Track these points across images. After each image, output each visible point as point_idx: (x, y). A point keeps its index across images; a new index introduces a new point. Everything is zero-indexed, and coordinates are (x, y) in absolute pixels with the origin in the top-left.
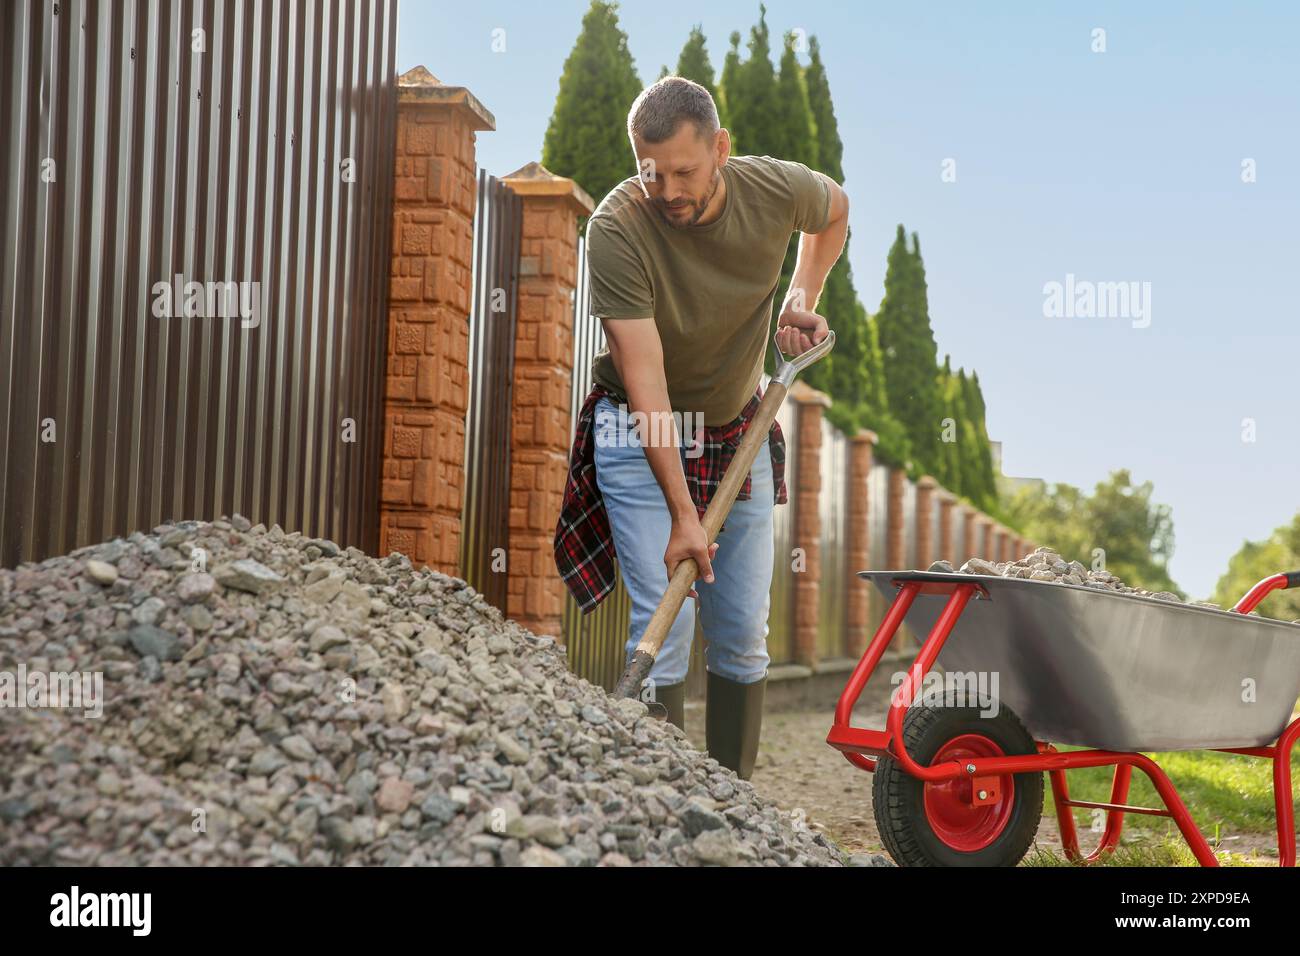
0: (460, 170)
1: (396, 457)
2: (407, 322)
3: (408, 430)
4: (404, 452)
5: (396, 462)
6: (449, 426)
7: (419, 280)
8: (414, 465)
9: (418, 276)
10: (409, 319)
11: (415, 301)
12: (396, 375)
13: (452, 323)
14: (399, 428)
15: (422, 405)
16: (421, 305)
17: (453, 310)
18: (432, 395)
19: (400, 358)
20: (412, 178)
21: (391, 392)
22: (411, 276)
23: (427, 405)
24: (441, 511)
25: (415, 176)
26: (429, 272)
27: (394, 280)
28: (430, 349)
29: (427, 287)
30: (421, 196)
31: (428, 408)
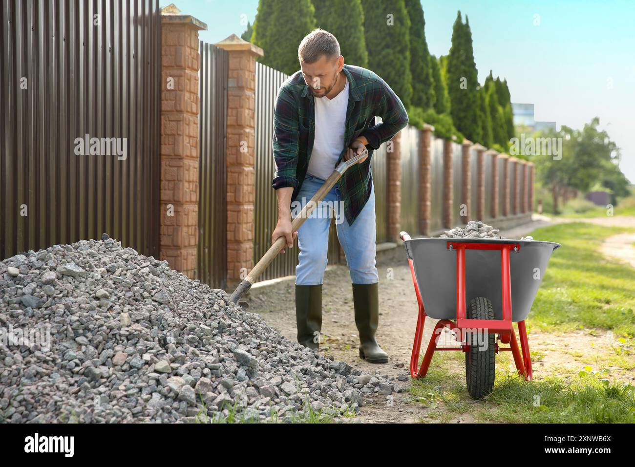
0: (191, 51)
1: (166, 180)
2: (169, 120)
3: (171, 169)
4: (170, 178)
5: (167, 183)
6: (190, 166)
7: (173, 102)
8: (174, 184)
9: (174, 100)
10: (170, 119)
11: (173, 111)
12: (165, 144)
13: (189, 119)
14: (168, 168)
15: (176, 157)
16: (175, 113)
17: (190, 114)
18: (181, 153)
19: (167, 137)
20: (169, 56)
21: (163, 152)
22: (170, 100)
23: (179, 157)
24: (188, 203)
25: (171, 55)
26: (178, 99)
27: (163, 102)
28: (179, 133)
29: (177, 105)
30: (173, 64)
31: (180, 159)
